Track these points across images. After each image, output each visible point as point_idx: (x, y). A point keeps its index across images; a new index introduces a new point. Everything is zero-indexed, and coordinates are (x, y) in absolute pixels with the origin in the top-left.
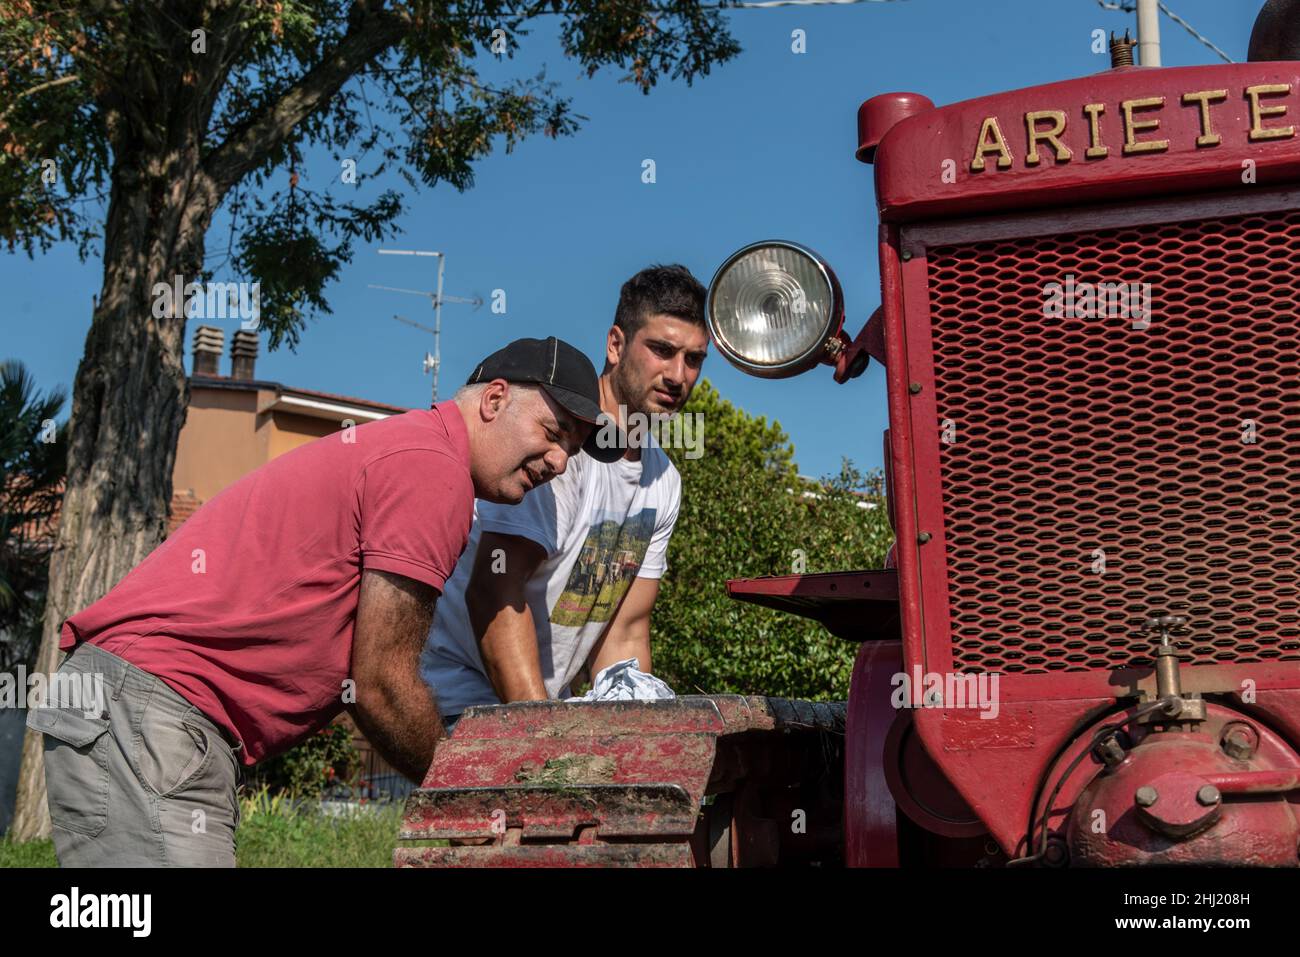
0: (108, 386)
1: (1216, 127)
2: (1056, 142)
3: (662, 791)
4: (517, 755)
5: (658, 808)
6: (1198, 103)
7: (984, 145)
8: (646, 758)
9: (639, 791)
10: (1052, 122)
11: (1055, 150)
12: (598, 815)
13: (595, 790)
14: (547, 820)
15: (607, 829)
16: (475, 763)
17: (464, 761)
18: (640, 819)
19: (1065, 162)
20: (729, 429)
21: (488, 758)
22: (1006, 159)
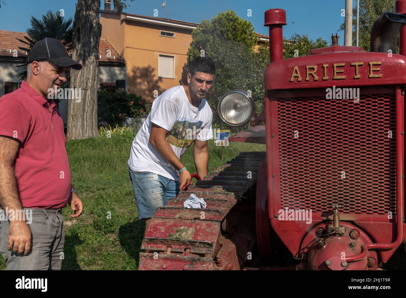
0: (81, 28)
1: (360, 73)
2: (314, 75)
3: (206, 243)
4: (170, 224)
5: (205, 247)
6: (355, 66)
7: (294, 74)
8: (202, 228)
9: (200, 243)
10: (313, 69)
11: (314, 77)
12: (190, 247)
13: (189, 241)
14: (177, 247)
15: (192, 251)
16: (160, 226)
17: (157, 225)
18: (201, 249)
19: (316, 81)
20: (238, 24)
21: (163, 224)
22: (300, 79)
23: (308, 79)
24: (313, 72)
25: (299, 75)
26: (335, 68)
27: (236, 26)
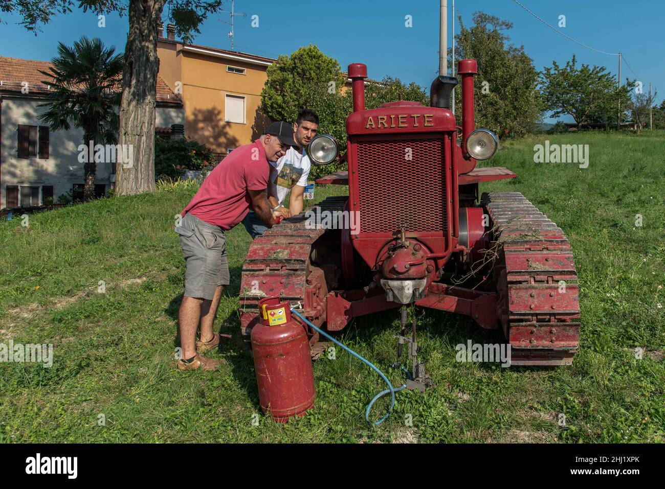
1: (418, 122)
3: (300, 260)
4: (268, 248)
5: (299, 263)
6: (414, 117)
7: (369, 123)
8: (296, 249)
9: (295, 260)
10: (384, 119)
11: (384, 125)
12: (286, 264)
13: (285, 260)
14: (275, 265)
15: (288, 268)
16: (259, 250)
17: (256, 250)
18: (295, 265)
19: (386, 128)
20: (322, 61)
21: (262, 249)
22: (374, 126)
23: (379, 126)
24: (383, 122)
25: (373, 123)
26: (400, 118)
27: (320, 64)
